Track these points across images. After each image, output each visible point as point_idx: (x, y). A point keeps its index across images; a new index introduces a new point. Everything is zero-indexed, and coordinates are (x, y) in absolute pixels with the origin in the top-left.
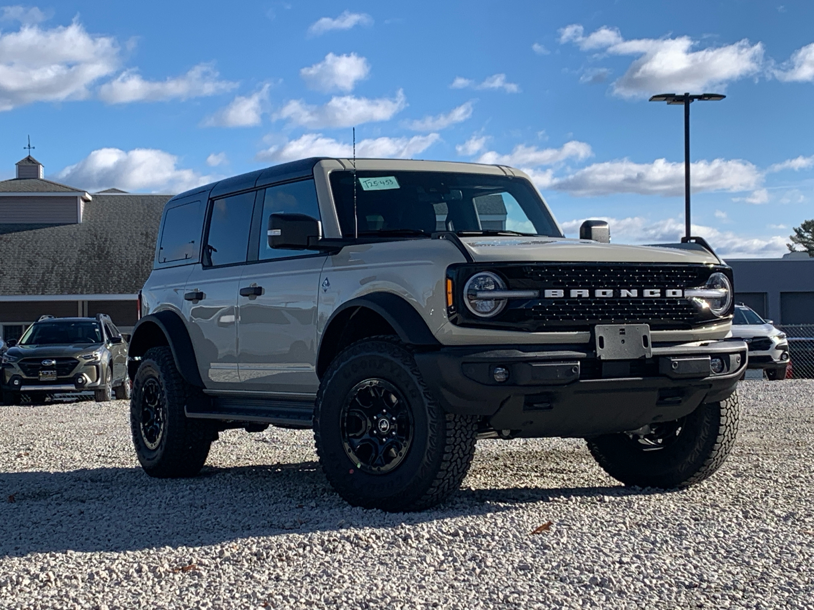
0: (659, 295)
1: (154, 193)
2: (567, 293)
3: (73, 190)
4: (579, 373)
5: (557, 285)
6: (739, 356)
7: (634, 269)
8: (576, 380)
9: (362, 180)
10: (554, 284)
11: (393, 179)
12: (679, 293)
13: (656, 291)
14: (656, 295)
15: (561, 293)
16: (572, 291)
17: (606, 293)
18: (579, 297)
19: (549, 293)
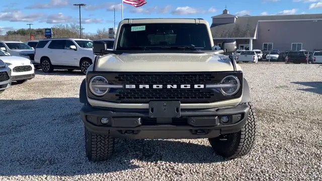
0: (189, 87)
2: (137, 87)
3: (234, 16)
4: (140, 123)
5: (131, 83)
6: (240, 115)
7: (174, 75)
8: (139, 126)
9: (132, 27)
10: (130, 82)
11: (144, 27)
12: (202, 86)
13: (188, 85)
14: (188, 87)
15: (134, 86)
16: (140, 85)
17: (158, 87)
18: (144, 88)
19: (128, 86)
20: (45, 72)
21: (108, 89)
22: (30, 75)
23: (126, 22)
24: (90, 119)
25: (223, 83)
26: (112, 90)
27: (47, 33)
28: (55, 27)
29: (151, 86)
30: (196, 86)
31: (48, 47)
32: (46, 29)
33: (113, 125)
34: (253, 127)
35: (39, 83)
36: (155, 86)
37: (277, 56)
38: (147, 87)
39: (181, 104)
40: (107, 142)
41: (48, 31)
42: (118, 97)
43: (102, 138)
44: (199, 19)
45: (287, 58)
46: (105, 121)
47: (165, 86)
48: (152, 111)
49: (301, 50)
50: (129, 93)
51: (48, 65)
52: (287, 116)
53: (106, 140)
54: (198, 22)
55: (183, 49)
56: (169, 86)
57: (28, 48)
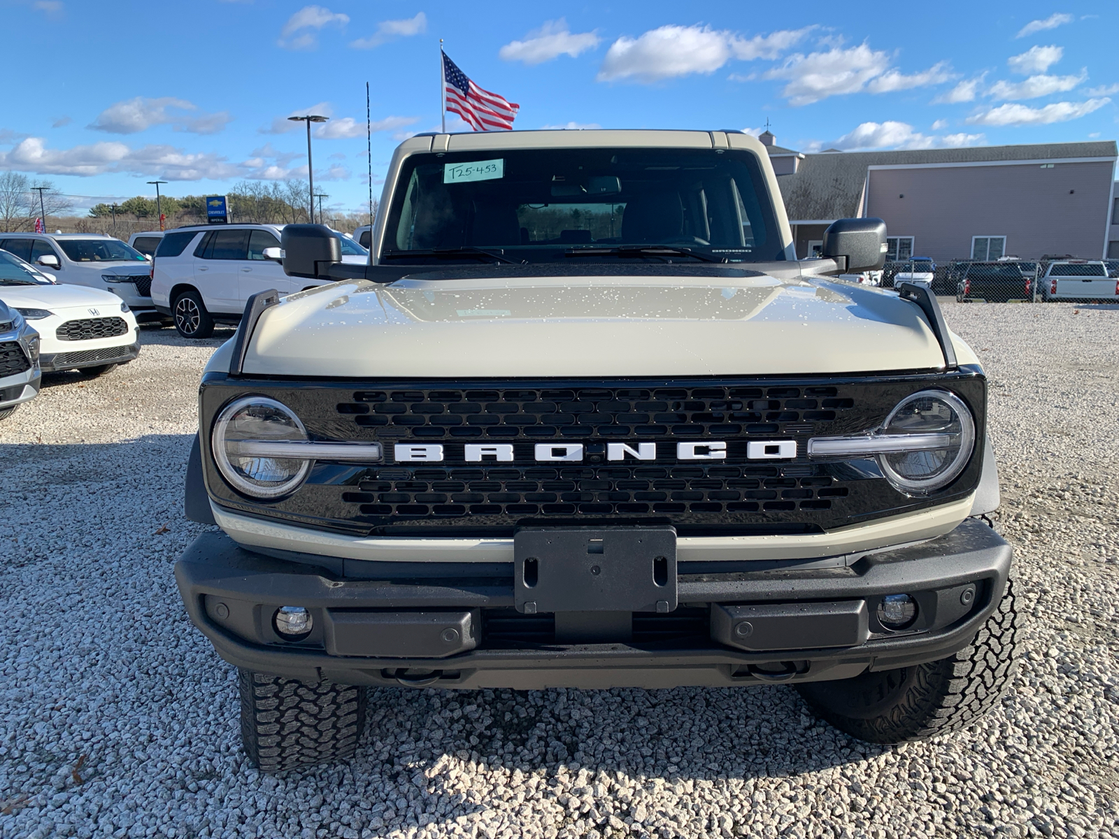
0: (722, 455)
1: (896, 149)
2: (454, 453)
3: (792, 152)
4: (468, 640)
5: (421, 436)
6: (972, 588)
7: (645, 394)
8: (467, 652)
9: (448, 167)
10: (414, 431)
11: (499, 163)
12: (788, 449)
13: (712, 445)
14: (713, 455)
15: (435, 453)
16: (467, 447)
17: (562, 452)
18: (489, 460)
19: (404, 453)
20: (187, 336)
21: (305, 466)
22: (120, 350)
23: (425, 146)
24: (220, 615)
25: (892, 431)
26: (323, 470)
27: (211, 209)
28: (238, 192)
29: (525, 452)
30: (756, 450)
31: (196, 254)
32: (210, 199)
33: (333, 649)
34: (1006, 625)
35: (154, 374)
36: (543, 452)
37: (929, 277)
38: (505, 453)
39: (682, 542)
40: (328, 709)
41: (217, 203)
42: (354, 509)
43: (301, 691)
44: (727, 132)
45: (964, 284)
46: (294, 621)
47: (595, 448)
48: (532, 575)
49: (1004, 259)
50: (409, 486)
51: (195, 313)
52: (1041, 509)
53: (325, 701)
54: (721, 142)
55: (662, 258)
56: (616, 451)
57: (134, 259)
